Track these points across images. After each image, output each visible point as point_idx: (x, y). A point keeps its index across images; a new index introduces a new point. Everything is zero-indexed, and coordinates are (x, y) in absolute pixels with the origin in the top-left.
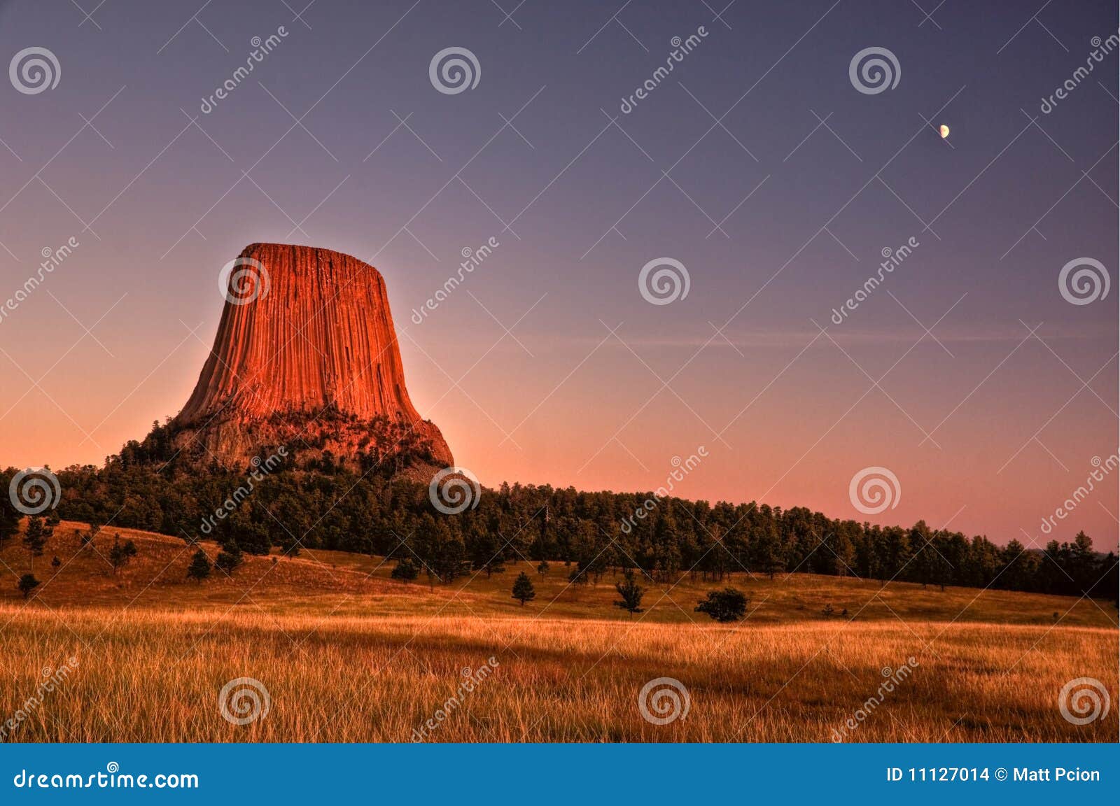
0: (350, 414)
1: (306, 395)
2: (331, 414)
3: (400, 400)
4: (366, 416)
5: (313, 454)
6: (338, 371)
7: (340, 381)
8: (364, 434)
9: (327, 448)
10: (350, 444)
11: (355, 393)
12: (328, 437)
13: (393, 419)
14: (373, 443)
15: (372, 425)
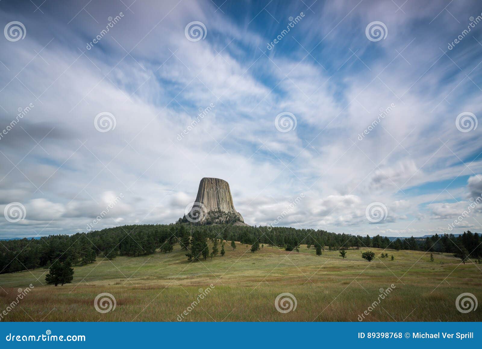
0: (224, 211)
1: (214, 208)
2: (220, 211)
3: (233, 209)
4: (227, 212)
5: (217, 220)
6: (221, 203)
7: (221, 205)
8: (227, 216)
9: (220, 219)
10: (224, 218)
11: (224, 207)
12: (220, 216)
13: (232, 212)
14: (228, 217)
15: (228, 214)
